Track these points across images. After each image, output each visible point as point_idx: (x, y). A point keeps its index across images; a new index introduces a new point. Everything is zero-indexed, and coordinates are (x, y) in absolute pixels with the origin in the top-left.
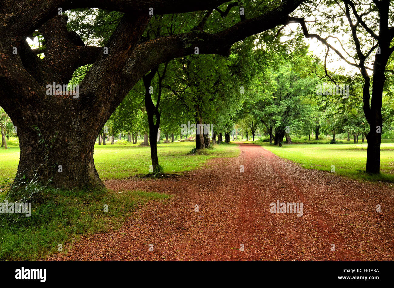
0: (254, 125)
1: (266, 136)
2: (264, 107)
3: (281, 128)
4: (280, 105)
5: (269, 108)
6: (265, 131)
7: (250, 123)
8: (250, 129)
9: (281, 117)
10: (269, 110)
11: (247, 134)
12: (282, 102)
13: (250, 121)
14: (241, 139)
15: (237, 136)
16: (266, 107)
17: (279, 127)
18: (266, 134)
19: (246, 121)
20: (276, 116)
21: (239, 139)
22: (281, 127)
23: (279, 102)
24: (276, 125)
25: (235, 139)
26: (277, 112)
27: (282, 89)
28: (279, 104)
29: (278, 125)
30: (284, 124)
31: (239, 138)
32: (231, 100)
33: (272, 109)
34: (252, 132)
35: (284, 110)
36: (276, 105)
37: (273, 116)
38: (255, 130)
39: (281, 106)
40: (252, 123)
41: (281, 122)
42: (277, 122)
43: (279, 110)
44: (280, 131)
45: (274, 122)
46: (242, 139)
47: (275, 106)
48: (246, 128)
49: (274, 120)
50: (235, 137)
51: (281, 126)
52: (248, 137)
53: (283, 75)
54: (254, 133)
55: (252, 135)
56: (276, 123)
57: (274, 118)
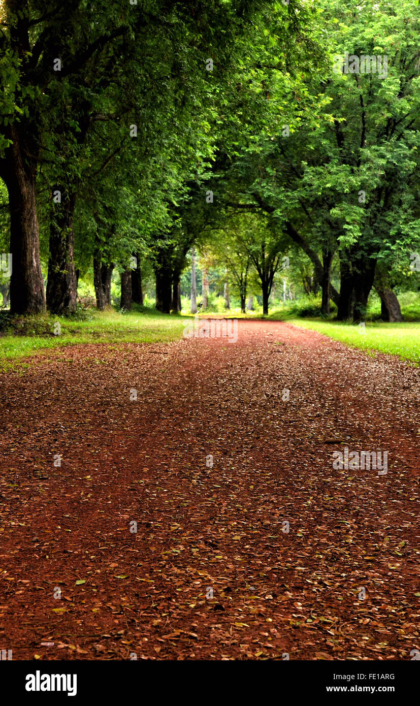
0: (266, 255)
1: (311, 295)
2: (299, 173)
3: (360, 253)
4: (358, 165)
5: (321, 173)
6: (308, 278)
7: (254, 248)
8: (253, 272)
9: (362, 211)
10: (316, 183)
11: (242, 287)
12: (367, 152)
13: (254, 242)
14: (221, 308)
15: (209, 295)
16: (308, 170)
17: (356, 248)
18: (310, 289)
19: (240, 239)
20: (345, 205)
21: (214, 308)
22: (361, 248)
23: (357, 152)
24: (341, 238)
25: (200, 305)
26: (347, 190)
27: (369, 102)
28: (354, 162)
29: (350, 238)
30: (372, 237)
31: (214, 303)
32: (158, 116)
33: (329, 177)
34: (260, 281)
35: (375, 182)
36: (344, 162)
37: (332, 206)
38: (272, 273)
39: (363, 168)
40: (260, 247)
41: (361, 230)
42: (345, 226)
43: (355, 181)
44: (358, 263)
45: (337, 227)
46: (227, 307)
47: (340, 168)
48: (238, 269)
49: (337, 219)
50: (200, 299)
51: (362, 244)
52: (247, 301)
53: (372, 45)
54: (267, 284)
55: (261, 294)
56: (343, 232)
57: (335, 211)
